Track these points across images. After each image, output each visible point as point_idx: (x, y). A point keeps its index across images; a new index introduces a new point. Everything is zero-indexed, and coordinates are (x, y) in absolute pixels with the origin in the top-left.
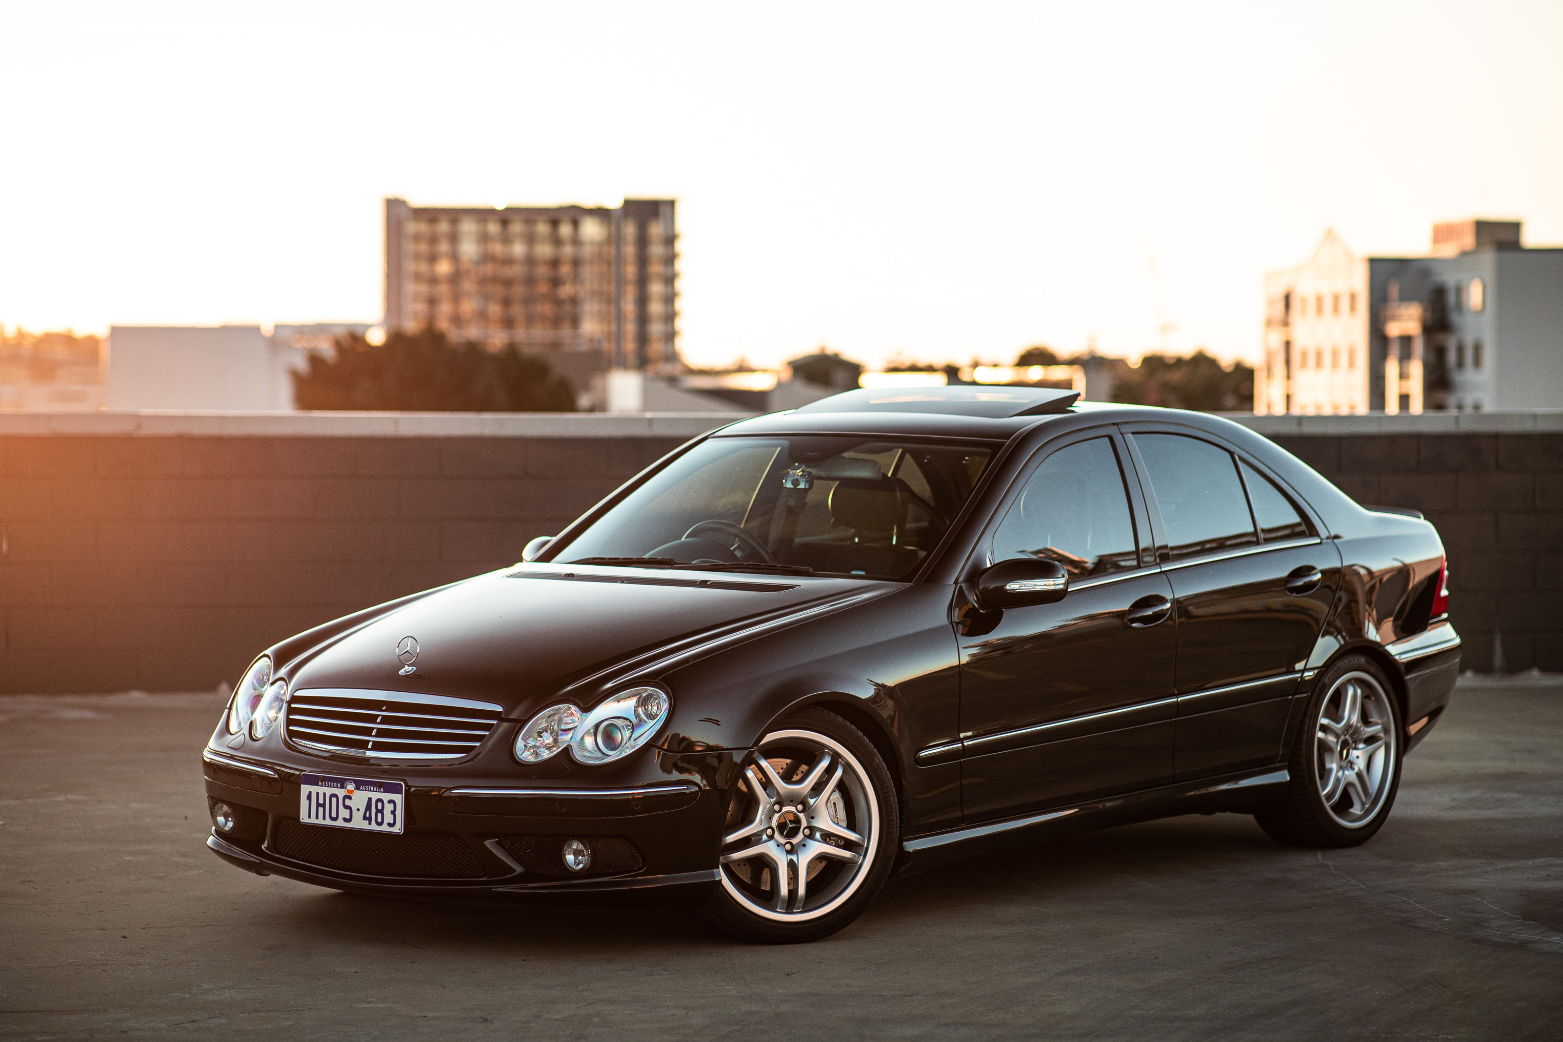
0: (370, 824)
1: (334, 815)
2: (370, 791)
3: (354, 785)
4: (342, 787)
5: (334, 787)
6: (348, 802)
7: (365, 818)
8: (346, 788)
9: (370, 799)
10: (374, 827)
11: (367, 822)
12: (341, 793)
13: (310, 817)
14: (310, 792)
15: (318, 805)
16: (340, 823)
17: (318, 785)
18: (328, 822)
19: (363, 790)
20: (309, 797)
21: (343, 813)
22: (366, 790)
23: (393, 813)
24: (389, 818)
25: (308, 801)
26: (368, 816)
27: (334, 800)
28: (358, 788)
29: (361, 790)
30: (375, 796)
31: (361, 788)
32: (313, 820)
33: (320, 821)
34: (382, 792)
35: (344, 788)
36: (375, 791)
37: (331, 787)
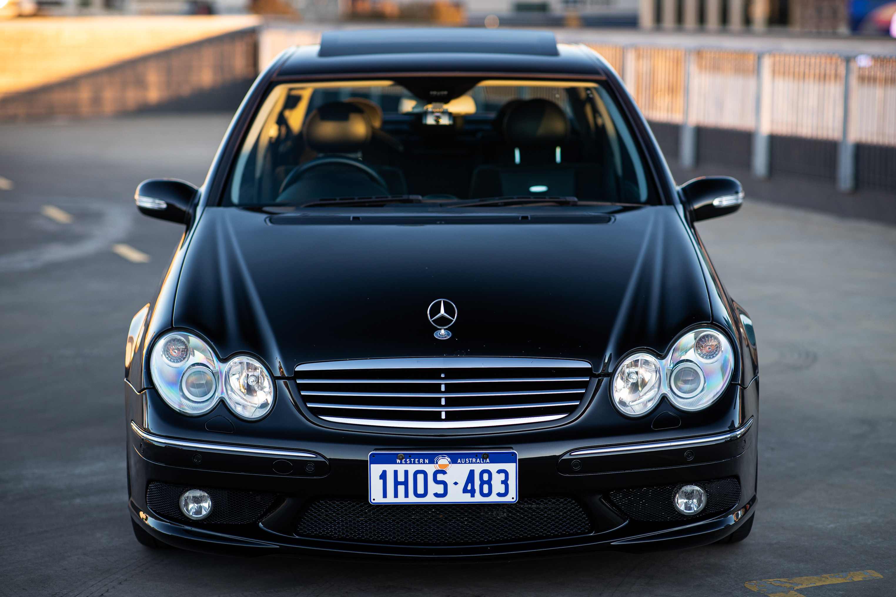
0: (473, 496)
1: (421, 491)
2: (472, 463)
3: (449, 459)
4: (431, 462)
5: (419, 463)
6: (440, 477)
7: (465, 491)
8: (437, 463)
9: (472, 472)
10: (478, 498)
11: (469, 494)
12: (430, 469)
13: (385, 496)
14: (384, 472)
15: (397, 483)
16: (430, 499)
17: (396, 463)
18: (412, 499)
19: (462, 463)
20: (383, 476)
21: (434, 488)
22: (465, 463)
23: (505, 482)
24: (498, 487)
25: (382, 481)
26: (469, 488)
27: (420, 477)
28: (454, 461)
29: (459, 463)
30: (478, 468)
31: (459, 461)
32: (390, 499)
33: (401, 499)
34: (488, 463)
35: (434, 464)
36: (478, 463)
37: (414, 463)
